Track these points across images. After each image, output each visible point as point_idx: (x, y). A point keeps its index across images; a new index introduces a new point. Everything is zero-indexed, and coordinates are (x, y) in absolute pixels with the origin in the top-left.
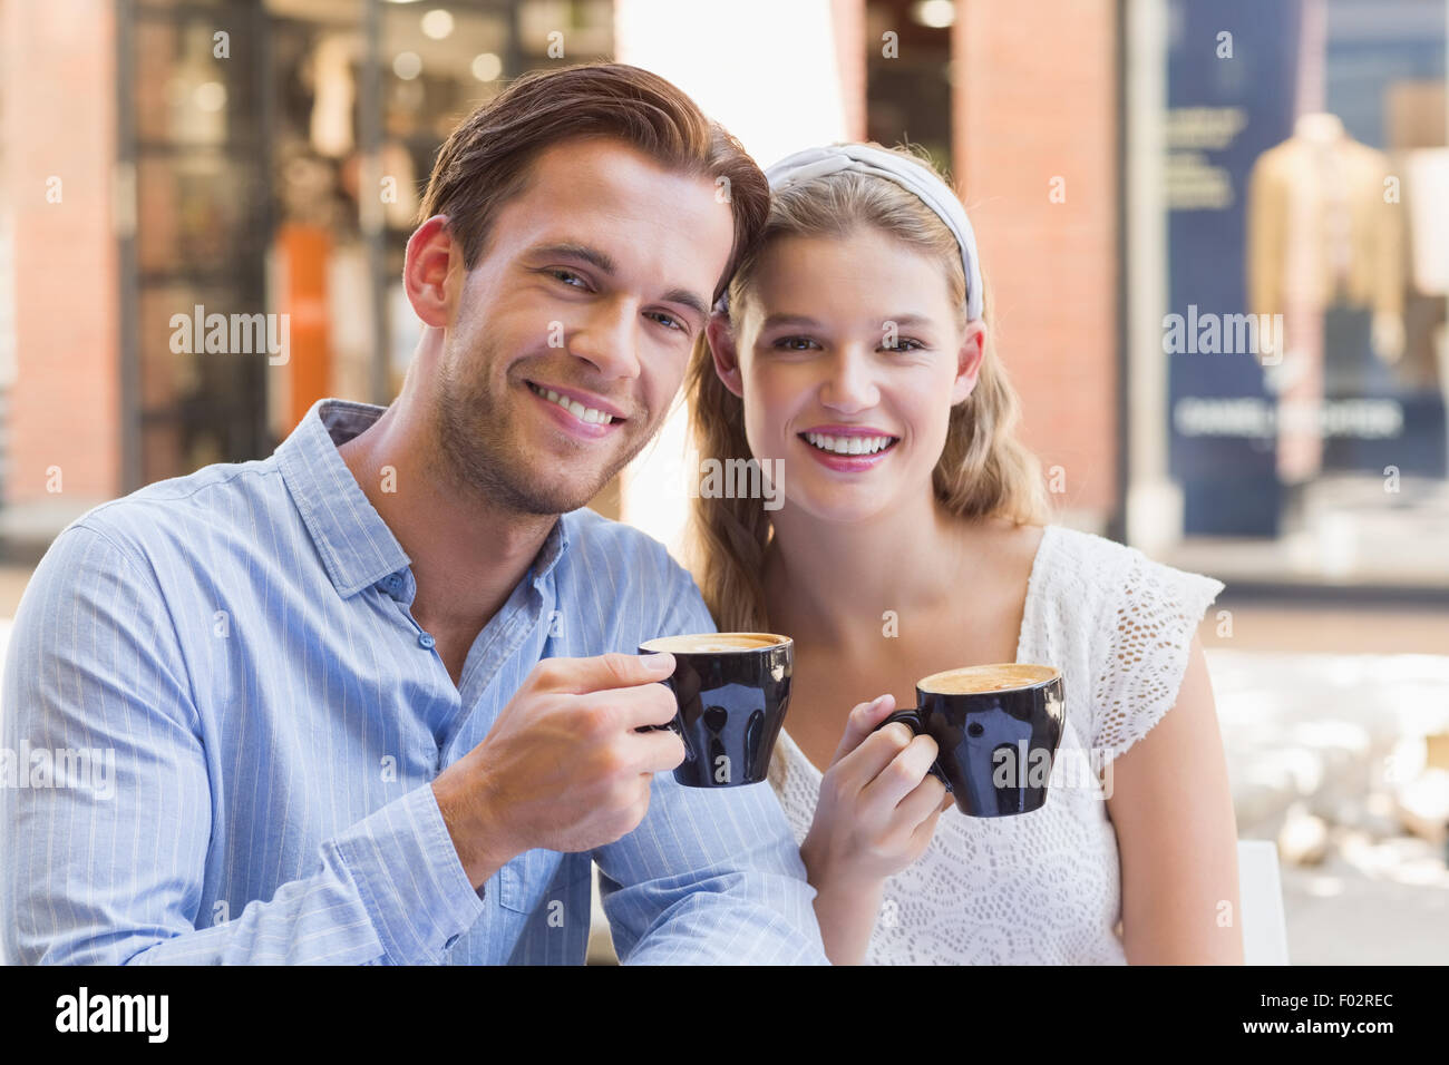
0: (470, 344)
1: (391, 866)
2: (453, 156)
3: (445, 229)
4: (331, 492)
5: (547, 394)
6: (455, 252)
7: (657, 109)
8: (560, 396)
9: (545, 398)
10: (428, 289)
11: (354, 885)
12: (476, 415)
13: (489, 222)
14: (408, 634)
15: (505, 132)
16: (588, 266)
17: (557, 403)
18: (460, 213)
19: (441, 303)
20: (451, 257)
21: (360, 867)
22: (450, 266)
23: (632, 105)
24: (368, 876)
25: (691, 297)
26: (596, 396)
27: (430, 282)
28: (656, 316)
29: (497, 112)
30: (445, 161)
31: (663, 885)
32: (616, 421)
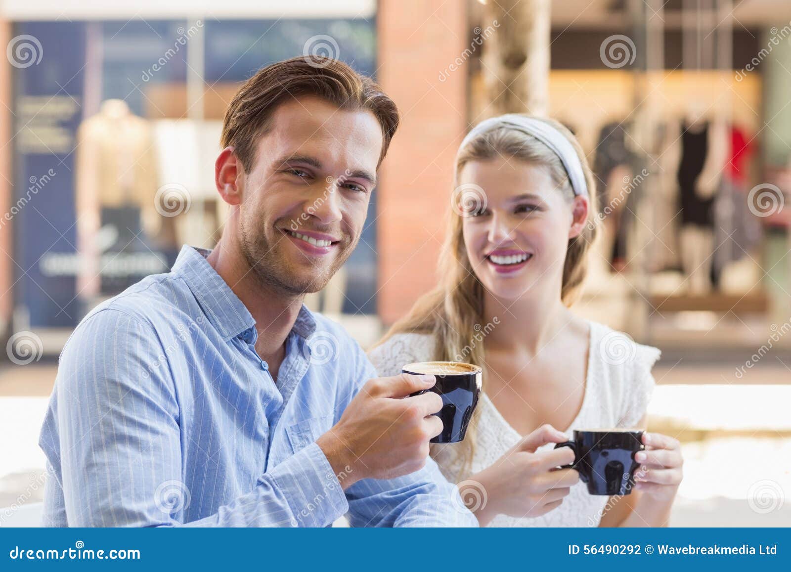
0: (253, 213)
1: (304, 488)
2: (232, 115)
3: (233, 153)
4: (212, 288)
5: (296, 235)
6: (239, 164)
7: (332, 78)
8: (303, 235)
9: (295, 237)
10: (227, 186)
11: (286, 500)
12: (261, 249)
13: (254, 147)
14: (255, 362)
15: (255, 100)
16: (308, 165)
17: (301, 239)
18: (239, 145)
19: (236, 192)
20: (237, 168)
21: (287, 490)
22: (237, 174)
23: (318, 78)
24: (292, 495)
25: (364, 174)
26: (321, 233)
27: (228, 183)
28: (348, 187)
29: (250, 90)
30: (228, 118)
31: (392, 494)
32: (334, 243)
